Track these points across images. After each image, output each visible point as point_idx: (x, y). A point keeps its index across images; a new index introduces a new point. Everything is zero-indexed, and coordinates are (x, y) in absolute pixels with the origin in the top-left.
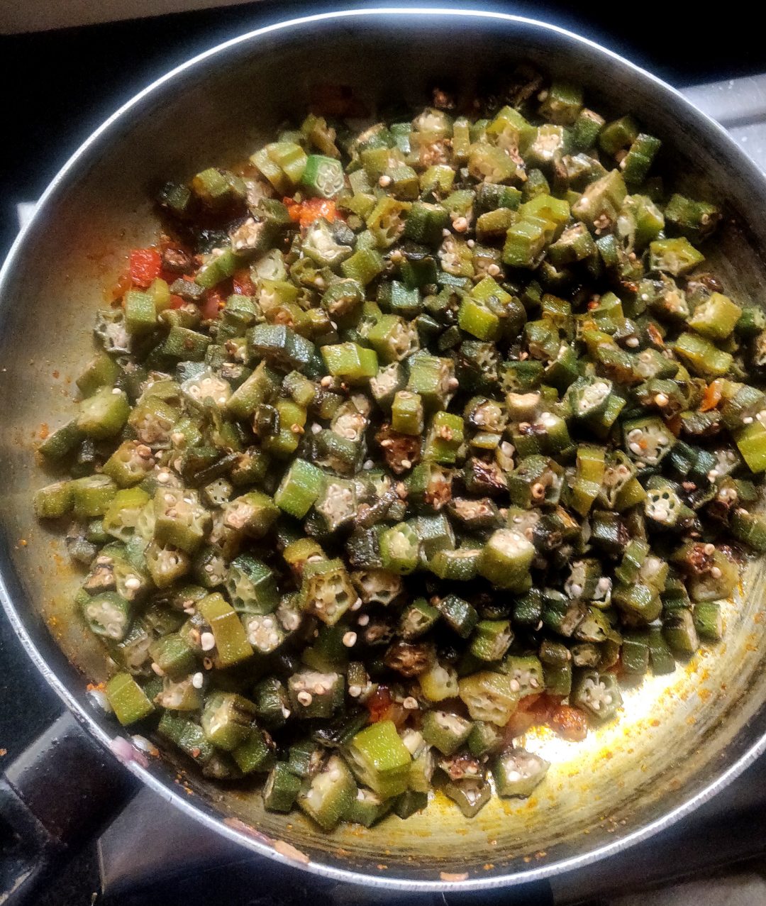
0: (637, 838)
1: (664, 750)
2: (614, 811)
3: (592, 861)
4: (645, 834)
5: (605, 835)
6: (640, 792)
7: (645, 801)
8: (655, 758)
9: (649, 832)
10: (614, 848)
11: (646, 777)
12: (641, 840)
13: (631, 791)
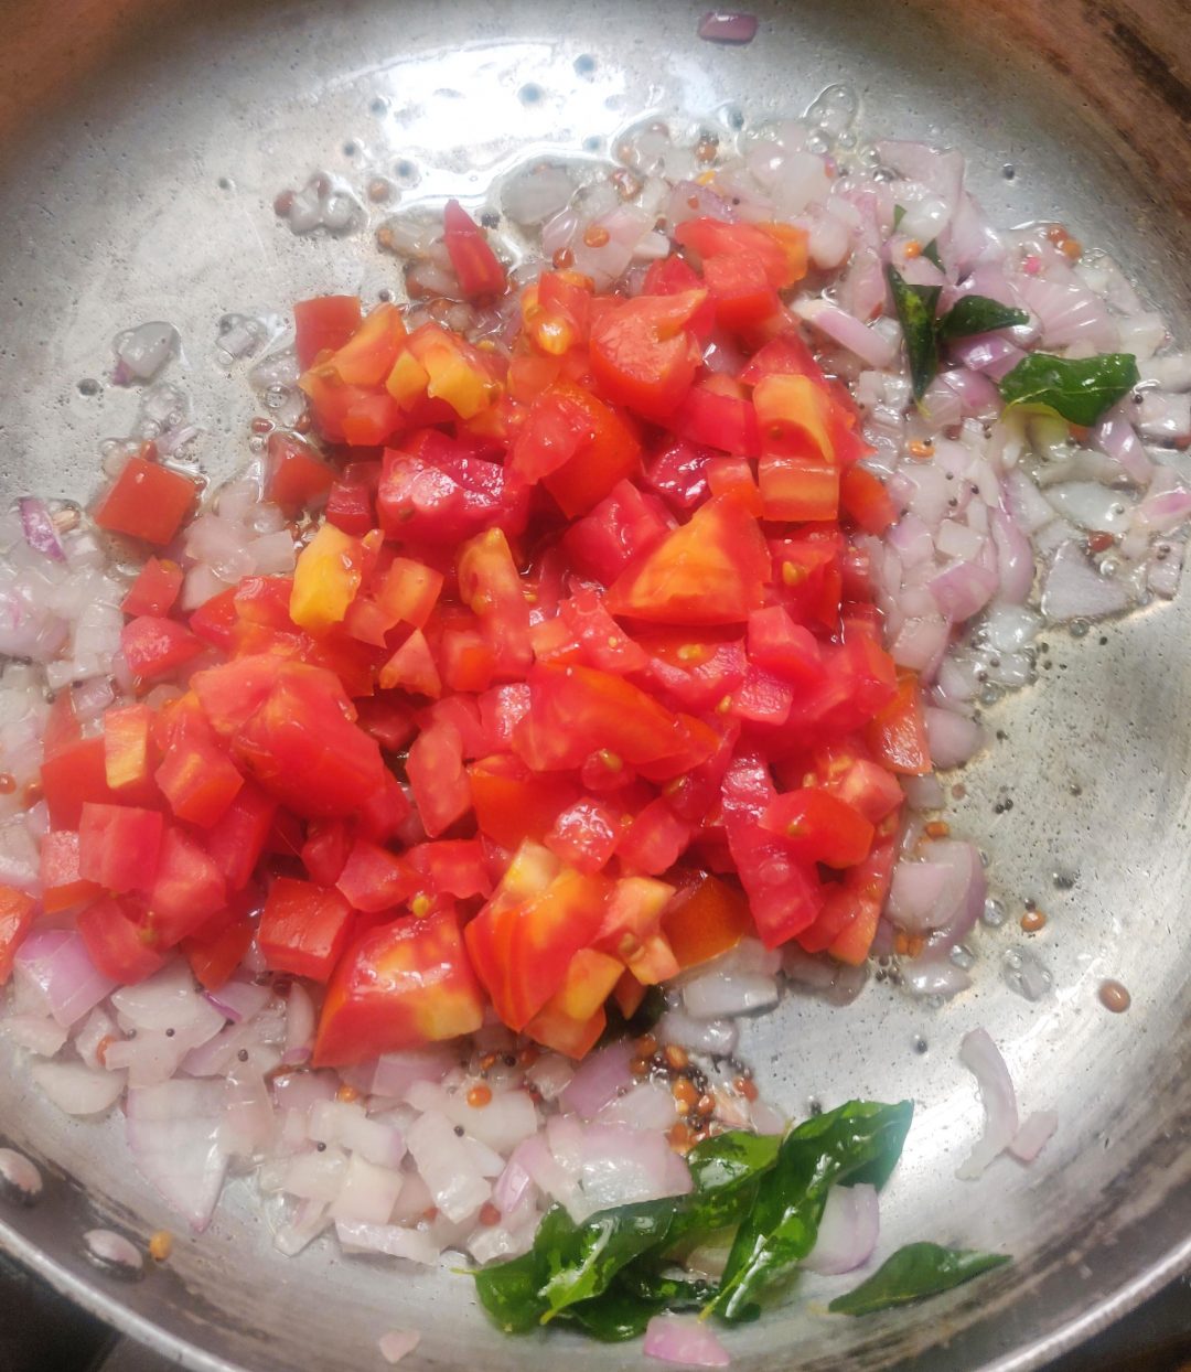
0: (1139, 1293)
1: (1142, 1106)
2: (1072, 1242)
3: (1056, 1354)
4: (1153, 1284)
5: (1066, 1292)
6: (1117, 1193)
7: (1128, 1214)
8: (1128, 1123)
9: (1161, 1278)
10: (1097, 1321)
11: (1119, 1164)
12: (1147, 1296)
13: (1095, 1195)
